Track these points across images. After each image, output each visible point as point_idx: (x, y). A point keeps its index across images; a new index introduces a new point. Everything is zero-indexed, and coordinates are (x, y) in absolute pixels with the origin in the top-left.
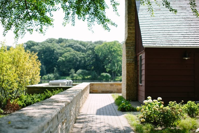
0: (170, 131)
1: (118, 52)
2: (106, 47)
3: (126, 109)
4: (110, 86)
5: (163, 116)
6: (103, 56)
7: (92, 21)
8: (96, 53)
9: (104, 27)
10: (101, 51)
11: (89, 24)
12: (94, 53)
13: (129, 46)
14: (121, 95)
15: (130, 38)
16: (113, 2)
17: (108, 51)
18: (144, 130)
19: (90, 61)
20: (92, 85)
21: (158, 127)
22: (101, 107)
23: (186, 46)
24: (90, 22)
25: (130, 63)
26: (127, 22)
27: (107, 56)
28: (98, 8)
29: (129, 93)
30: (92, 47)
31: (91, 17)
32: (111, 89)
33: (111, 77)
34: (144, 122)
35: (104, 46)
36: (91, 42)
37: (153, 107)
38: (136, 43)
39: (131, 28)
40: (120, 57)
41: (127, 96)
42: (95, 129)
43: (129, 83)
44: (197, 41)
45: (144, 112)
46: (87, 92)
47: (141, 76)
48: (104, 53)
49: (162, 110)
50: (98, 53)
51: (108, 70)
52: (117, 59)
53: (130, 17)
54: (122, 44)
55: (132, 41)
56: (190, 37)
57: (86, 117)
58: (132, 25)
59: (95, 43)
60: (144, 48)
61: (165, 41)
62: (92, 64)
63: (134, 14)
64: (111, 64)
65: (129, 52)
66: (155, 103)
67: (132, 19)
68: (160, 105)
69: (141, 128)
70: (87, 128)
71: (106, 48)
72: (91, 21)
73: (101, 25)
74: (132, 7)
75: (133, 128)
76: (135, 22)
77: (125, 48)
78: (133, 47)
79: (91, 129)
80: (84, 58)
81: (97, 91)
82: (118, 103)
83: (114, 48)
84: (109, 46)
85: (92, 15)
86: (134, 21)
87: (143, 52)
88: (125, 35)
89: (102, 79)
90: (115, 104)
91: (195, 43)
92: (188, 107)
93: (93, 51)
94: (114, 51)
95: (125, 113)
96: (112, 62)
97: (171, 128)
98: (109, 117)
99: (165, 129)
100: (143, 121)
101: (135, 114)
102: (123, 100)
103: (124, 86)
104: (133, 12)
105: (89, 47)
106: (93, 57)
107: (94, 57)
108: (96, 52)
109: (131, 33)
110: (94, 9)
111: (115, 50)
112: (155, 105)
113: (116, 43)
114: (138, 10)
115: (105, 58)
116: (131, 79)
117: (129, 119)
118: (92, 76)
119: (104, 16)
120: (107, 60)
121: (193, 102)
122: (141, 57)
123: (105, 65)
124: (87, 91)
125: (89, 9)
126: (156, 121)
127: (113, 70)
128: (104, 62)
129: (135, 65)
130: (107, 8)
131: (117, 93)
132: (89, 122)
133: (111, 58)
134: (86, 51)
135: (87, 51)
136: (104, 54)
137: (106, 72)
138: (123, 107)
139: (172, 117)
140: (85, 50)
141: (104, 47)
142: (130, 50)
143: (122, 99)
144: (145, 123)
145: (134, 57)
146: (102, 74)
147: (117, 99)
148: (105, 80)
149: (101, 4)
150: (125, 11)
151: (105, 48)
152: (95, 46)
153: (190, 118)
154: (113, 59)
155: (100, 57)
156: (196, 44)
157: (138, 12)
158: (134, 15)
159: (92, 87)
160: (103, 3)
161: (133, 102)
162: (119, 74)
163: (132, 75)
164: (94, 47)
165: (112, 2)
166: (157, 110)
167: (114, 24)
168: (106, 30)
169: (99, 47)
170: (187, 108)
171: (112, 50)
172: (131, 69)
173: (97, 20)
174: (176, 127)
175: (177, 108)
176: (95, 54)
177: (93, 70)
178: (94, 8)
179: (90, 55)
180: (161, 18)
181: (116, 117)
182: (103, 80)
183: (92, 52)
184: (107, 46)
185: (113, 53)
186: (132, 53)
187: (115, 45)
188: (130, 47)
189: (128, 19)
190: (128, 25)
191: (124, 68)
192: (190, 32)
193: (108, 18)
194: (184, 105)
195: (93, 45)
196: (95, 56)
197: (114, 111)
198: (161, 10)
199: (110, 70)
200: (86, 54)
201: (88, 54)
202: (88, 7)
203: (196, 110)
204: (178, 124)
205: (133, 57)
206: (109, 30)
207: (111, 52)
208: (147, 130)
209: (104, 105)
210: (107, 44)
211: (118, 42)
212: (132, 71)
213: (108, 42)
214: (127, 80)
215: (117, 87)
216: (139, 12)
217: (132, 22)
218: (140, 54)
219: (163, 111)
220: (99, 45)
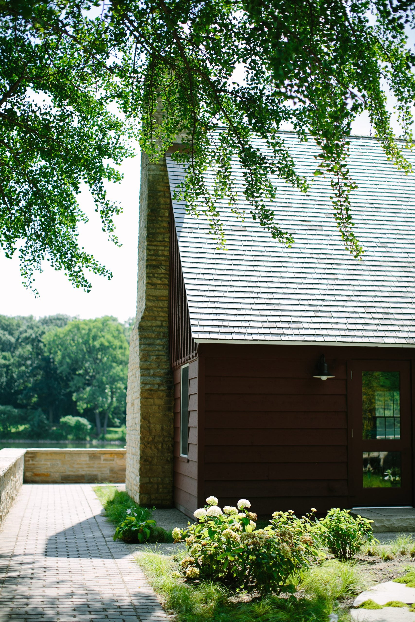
0: (278, 607)
1: (115, 353)
2: (79, 335)
3: (140, 536)
4: (89, 461)
5: (254, 557)
6: (68, 363)
7: (34, 259)
8: (46, 354)
9: (71, 278)
10: (62, 349)
11: (24, 268)
12: (38, 354)
13: (149, 338)
14: (122, 487)
15: (151, 314)
16: (103, 203)
17: (85, 350)
18: (197, 604)
19: (26, 379)
20: (30, 457)
21: (238, 593)
22: (60, 529)
23: (321, 339)
24: (28, 263)
25: (154, 390)
26: (145, 264)
27: (80, 363)
28: (54, 220)
29: (150, 483)
30: (34, 336)
31: (31, 246)
32: (91, 469)
33: (92, 429)
34: (196, 578)
35: (70, 331)
36: (31, 318)
37: (225, 529)
38: (170, 327)
39: (155, 281)
40: (121, 366)
41: (141, 493)
42: (40, 607)
43: (149, 452)
44: (353, 327)
45: (196, 544)
46: (15, 479)
47: (187, 430)
48: (72, 355)
49: (250, 541)
50: (51, 353)
51: (82, 406)
52: (111, 373)
53: (154, 250)
54: (127, 326)
55: (159, 323)
56: (334, 314)
57: (12, 563)
58: (160, 271)
59: (43, 324)
60: (196, 343)
61: (259, 324)
62: (34, 389)
63: (167, 240)
64: (94, 388)
65: (149, 356)
66: (230, 518)
67: (159, 256)
68: (244, 523)
69: (188, 598)
70: (13, 602)
71: (76, 338)
72: (31, 258)
73: (64, 271)
74: (160, 219)
75: (162, 599)
76: (168, 263)
77: (137, 342)
78: (161, 339)
79: (27, 604)
80: (8, 369)
81: (47, 476)
82: (114, 514)
83: (102, 339)
84: (87, 331)
85: (34, 240)
86: (165, 261)
87: (193, 357)
88: (138, 302)
89: (64, 434)
90: (104, 518)
91: (348, 333)
92: (329, 528)
93: (38, 348)
94: (103, 349)
95: (137, 550)
96: (95, 382)
97: (278, 595)
98: (86, 561)
99: (259, 599)
100: (193, 575)
101: (167, 553)
102: (129, 507)
103: (131, 462)
104: (164, 234)
105: (24, 335)
106: (35, 365)
107: (39, 367)
108: (46, 349)
109: (156, 296)
110: (43, 223)
111: (107, 344)
112: (231, 522)
113: (110, 323)
114: (177, 229)
115: (75, 370)
116: (154, 439)
117: (150, 567)
118: (32, 426)
119: (74, 245)
120: (79, 375)
121: (345, 513)
122: (186, 371)
123: (74, 392)
124: (15, 477)
125: (28, 221)
126: (235, 575)
127: (97, 408)
128: (70, 381)
129: (167, 396)
130: (83, 219)
131: (111, 482)
132: (20, 580)
133: (92, 371)
134: (16, 348)
135: (18, 346)
136: (70, 357)
137: (76, 413)
138: (130, 530)
139: (282, 560)
140: (11, 344)
141: (72, 335)
142: (151, 349)
143: (127, 501)
144: (198, 581)
145: (164, 373)
146: (63, 420)
147: (110, 503)
148: (73, 440)
149: (66, 208)
150: (140, 228)
151: (73, 340)
152: (43, 333)
153: (336, 562)
154: (99, 373)
155: (58, 366)
156: (352, 333)
157: (178, 234)
158: (166, 244)
159: (31, 462)
160: (72, 204)
161: (162, 512)
162: (118, 419)
163: (158, 427)
164: (41, 335)
165: (98, 203)
166: (235, 538)
167: (104, 269)
168: (78, 286)
169: (56, 335)
170: (327, 530)
171: (97, 344)
172: (155, 408)
173: (50, 257)
174: (295, 591)
175: (298, 531)
176: (43, 356)
177: (35, 407)
178: (43, 220)
179: (26, 359)
180: (247, 253)
181: (109, 562)
182: (66, 438)
183: (33, 349)
184: (81, 333)
185: (100, 353)
186: (158, 358)
187: (105, 330)
188: (151, 341)
189: (148, 255)
190: (147, 273)
191: (133, 404)
192: (333, 298)
193: (84, 251)
194: (317, 521)
195: (36, 329)
196: (43, 364)
197: (101, 543)
198: (248, 229)
199: (89, 406)
200: (13, 357)
201: (20, 356)
202: (24, 216)
203: (354, 537)
204: (300, 582)
205: (162, 371)
206: (86, 289)
207: (91, 351)
208: (206, 603)
209: (68, 525)
210: (82, 326)
211: (115, 320)
212: (157, 415)
213: (84, 320)
214: (141, 443)
215: (111, 462)
216: (182, 234)
217: (161, 264)
218: (185, 363)
219: (253, 543)
220: (57, 327)
